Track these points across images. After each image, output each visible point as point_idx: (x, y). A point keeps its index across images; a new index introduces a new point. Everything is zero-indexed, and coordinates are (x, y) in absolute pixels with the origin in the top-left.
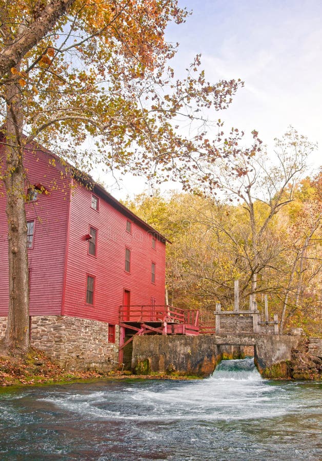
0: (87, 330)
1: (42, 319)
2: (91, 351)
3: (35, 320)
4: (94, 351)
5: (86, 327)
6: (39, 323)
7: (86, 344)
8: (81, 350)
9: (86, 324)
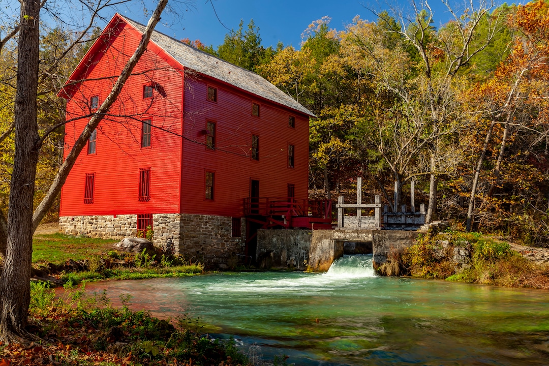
0: (208, 226)
1: (162, 217)
2: (212, 246)
3: (156, 217)
4: (216, 246)
5: (206, 222)
6: (160, 221)
7: (207, 239)
8: (201, 246)
9: (206, 219)
